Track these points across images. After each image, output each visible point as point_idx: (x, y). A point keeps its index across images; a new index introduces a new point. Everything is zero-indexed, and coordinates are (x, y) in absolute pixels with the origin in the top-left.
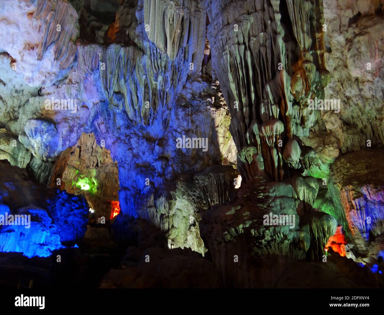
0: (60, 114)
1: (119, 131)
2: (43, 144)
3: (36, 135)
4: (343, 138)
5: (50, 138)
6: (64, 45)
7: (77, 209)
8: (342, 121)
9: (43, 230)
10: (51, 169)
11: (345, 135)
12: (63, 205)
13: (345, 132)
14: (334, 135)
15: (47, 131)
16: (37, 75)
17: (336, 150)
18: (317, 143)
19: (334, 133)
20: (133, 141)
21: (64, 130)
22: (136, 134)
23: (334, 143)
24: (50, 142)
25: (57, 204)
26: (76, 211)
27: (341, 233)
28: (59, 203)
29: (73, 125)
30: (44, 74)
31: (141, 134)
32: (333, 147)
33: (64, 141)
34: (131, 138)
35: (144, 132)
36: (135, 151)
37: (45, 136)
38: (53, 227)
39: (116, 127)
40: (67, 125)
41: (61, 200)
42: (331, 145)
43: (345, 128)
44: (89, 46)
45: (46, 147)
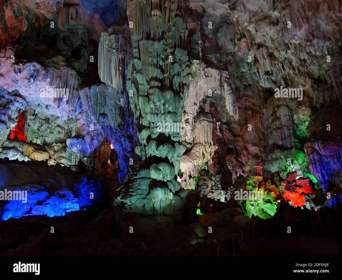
0: (85, 130)
1: (116, 135)
2: (78, 151)
3: (72, 146)
4: (314, 96)
5: (81, 147)
6: (70, 94)
7: (93, 187)
8: (313, 80)
9: (66, 202)
10: (94, 161)
11: (316, 93)
12: (85, 186)
13: (316, 90)
14: (307, 95)
15: (78, 143)
16: (64, 113)
17: (307, 109)
18: (296, 105)
19: (307, 93)
20: (122, 140)
21: (88, 139)
22: (123, 135)
23: (306, 103)
24: (82, 148)
25: (81, 186)
26: (92, 189)
27: (308, 185)
28: (82, 185)
29: (93, 136)
30: (67, 112)
31: (126, 135)
32: (305, 107)
33: (90, 145)
34: (121, 138)
35: (128, 133)
36: (124, 146)
37: (78, 146)
38: (74, 199)
39: (113, 132)
40: (89, 136)
41: (83, 183)
42: (303, 105)
43: (316, 86)
44: (83, 90)
45: (81, 151)
